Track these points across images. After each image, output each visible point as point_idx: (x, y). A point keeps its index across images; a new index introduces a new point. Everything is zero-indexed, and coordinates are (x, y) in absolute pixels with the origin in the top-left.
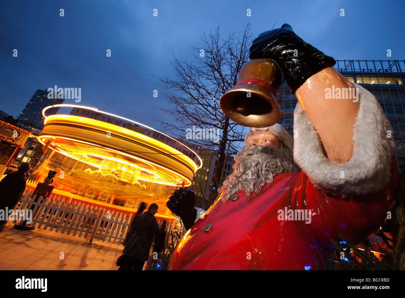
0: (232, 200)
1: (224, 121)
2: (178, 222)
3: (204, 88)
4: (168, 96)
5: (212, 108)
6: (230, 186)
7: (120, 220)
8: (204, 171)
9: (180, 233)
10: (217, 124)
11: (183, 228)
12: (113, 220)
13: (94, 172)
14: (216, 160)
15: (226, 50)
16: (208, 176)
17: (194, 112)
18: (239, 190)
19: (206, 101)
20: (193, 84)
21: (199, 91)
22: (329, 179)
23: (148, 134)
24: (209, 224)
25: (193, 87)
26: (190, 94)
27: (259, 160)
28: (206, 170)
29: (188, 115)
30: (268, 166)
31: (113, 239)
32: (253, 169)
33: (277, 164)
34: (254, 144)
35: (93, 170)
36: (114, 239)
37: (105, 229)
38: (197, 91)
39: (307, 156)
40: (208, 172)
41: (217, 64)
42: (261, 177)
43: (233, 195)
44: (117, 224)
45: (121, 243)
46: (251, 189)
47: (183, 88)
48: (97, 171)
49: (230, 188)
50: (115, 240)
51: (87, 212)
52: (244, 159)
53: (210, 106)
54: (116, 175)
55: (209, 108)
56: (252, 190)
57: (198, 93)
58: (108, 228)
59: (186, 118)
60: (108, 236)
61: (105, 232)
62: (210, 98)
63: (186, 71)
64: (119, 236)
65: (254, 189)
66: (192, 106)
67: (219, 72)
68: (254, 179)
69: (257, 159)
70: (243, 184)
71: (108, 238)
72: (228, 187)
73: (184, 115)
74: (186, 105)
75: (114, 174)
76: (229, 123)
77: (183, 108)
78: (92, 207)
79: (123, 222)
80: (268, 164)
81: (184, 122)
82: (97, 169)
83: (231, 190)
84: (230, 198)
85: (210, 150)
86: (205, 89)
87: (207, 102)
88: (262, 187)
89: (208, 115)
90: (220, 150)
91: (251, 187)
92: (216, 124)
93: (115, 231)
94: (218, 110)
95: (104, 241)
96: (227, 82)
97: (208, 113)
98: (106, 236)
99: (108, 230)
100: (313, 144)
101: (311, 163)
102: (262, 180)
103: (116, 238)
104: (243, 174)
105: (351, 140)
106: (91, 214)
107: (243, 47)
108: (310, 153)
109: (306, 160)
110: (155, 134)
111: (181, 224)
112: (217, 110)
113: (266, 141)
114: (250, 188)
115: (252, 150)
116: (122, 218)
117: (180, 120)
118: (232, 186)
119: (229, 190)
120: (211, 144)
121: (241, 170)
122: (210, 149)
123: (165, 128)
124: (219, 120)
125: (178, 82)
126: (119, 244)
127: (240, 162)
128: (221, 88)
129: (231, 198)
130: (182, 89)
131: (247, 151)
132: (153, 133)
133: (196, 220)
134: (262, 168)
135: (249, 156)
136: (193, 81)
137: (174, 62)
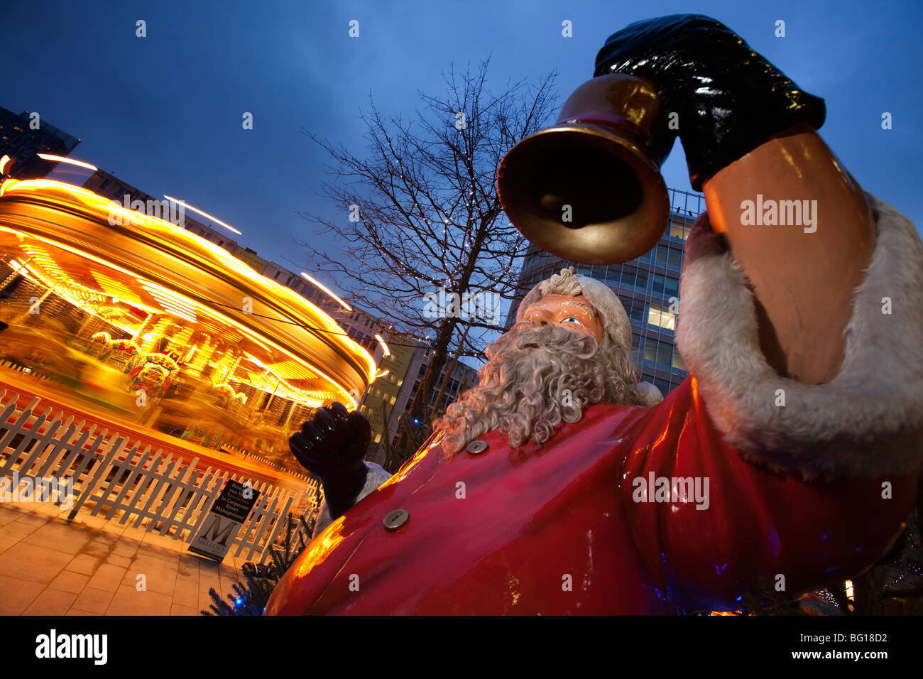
0: (468, 452)
1: (459, 277)
2: (309, 494)
3: (428, 193)
4: (338, 195)
5: (439, 241)
6: (468, 417)
7: (162, 470)
8: (390, 383)
9: (314, 522)
10: (442, 280)
11: (325, 509)
12: (146, 467)
13: (118, 341)
14: (423, 365)
15: (492, 119)
16: (397, 397)
17: (396, 241)
18: (490, 430)
19: (427, 223)
20: (404, 179)
21: (414, 198)
22: (788, 422)
23: (274, 275)
24: (402, 510)
25: (402, 185)
26: (393, 199)
27: (551, 363)
28: (397, 383)
29: (378, 246)
30: (571, 380)
31: (134, 516)
32: (534, 382)
33: (594, 378)
34: (544, 323)
35: (114, 337)
36: (138, 516)
37: (119, 488)
38: (411, 195)
39: (728, 352)
40: (401, 388)
41: (468, 145)
42: (553, 406)
43: (475, 439)
44: (153, 479)
45: (155, 528)
46: (523, 430)
47: (379, 182)
48: (125, 341)
49: (467, 421)
50: (140, 519)
51: (77, 440)
52: (512, 354)
53: (433, 235)
54: (175, 359)
55: (431, 241)
56: (527, 433)
57: (412, 200)
58: (126, 485)
59: (374, 252)
60: (124, 507)
61: (115, 497)
62: (435, 217)
63: (395, 143)
64: (152, 511)
65: (532, 431)
66: (392, 229)
67: (469, 165)
68: (534, 407)
69: (546, 360)
70: (504, 416)
71: (123, 512)
72: (464, 418)
73: (370, 244)
74: (377, 222)
75: (170, 354)
76: (469, 283)
77: (370, 228)
78: (94, 428)
79: (171, 477)
80: (573, 376)
81: (368, 263)
82: (128, 336)
83: (468, 426)
84: (464, 447)
85: (414, 336)
86: (429, 196)
87: (429, 226)
88: (552, 429)
89: (424, 255)
90: (438, 341)
91: (526, 424)
92: (439, 281)
93: (145, 497)
94: (451, 248)
95: (108, 518)
96: (482, 191)
97: (427, 251)
98: (117, 505)
99: (125, 490)
100: (744, 323)
101: (738, 371)
102: (554, 411)
103: (143, 513)
104: (506, 392)
105: (842, 329)
106: (87, 447)
107: (532, 121)
108: (736, 345)
109: (721, 361)
110: (292, 280)
111: (319, 500)
112: (448, 249)
113: (572, 320)
114: (522, 427)
115: (536, 334)
116: (170, 467)
117: (358, 254)
118: (474, 417)
119: (463, 425)
120: (420, 323)
121: (503, 380)
122: (416, 334)
123: (319, 265)
124: (448, 273)
125: (370, 164)
126: (149, 531)
127: (501, 361)
128: (466, 199)
129: (468, 448)
130: (376, 183)
131: (522, 337)
132: (288, 277)
133: (362, 496)
134: (555, 383)
135: (527, 350)
136: (405, 170)
137: (369, 116)
